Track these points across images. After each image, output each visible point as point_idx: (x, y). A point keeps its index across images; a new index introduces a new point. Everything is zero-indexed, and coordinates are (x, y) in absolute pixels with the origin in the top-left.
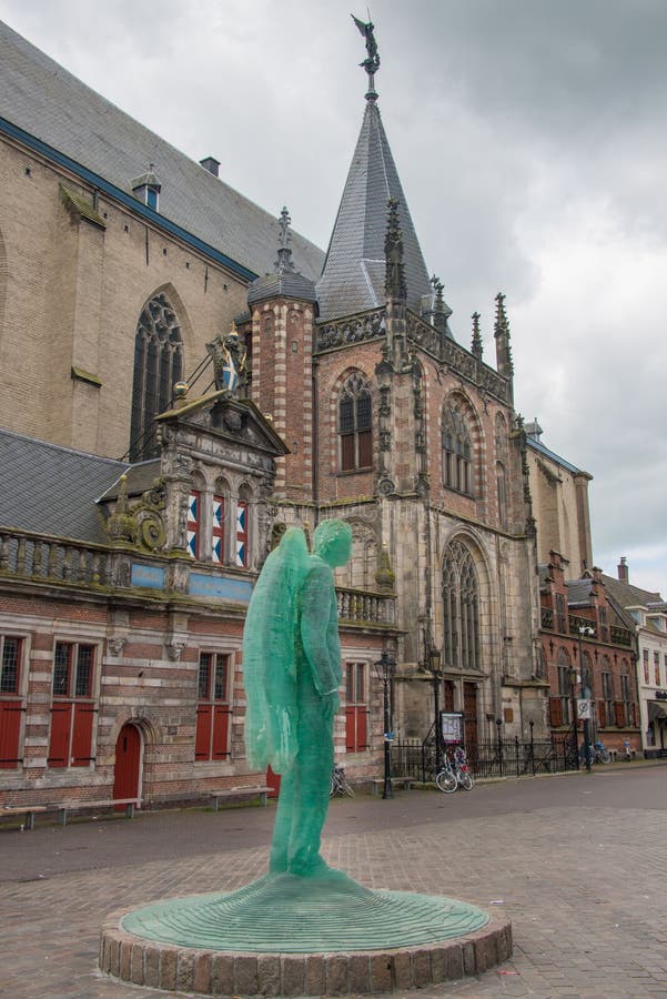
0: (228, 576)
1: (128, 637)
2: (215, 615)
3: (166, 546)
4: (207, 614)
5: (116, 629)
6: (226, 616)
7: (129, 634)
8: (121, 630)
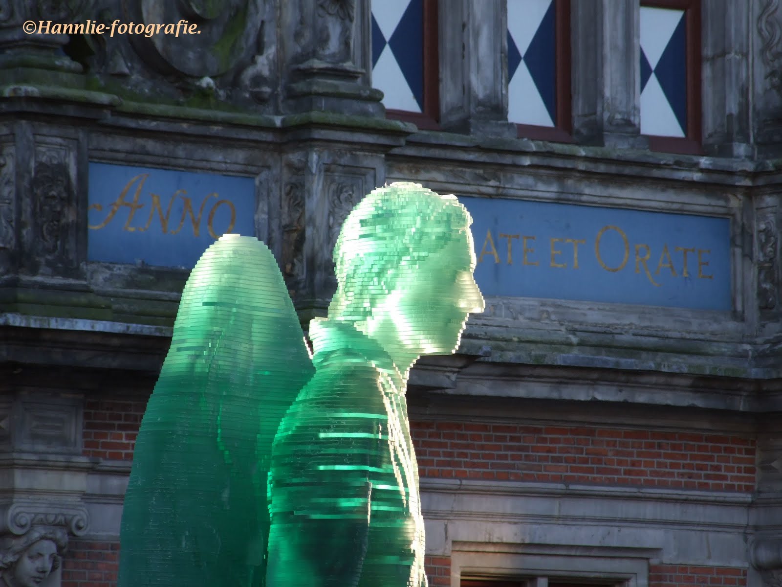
0: (591, 191)
1: (80, 514)
2: (520, 391)
3: (263, 64)
4: (483, 389)
5: (20, 480)
6: (580, 394)
7: (87, 497)
8: (44, 480)
